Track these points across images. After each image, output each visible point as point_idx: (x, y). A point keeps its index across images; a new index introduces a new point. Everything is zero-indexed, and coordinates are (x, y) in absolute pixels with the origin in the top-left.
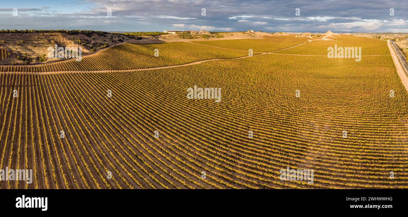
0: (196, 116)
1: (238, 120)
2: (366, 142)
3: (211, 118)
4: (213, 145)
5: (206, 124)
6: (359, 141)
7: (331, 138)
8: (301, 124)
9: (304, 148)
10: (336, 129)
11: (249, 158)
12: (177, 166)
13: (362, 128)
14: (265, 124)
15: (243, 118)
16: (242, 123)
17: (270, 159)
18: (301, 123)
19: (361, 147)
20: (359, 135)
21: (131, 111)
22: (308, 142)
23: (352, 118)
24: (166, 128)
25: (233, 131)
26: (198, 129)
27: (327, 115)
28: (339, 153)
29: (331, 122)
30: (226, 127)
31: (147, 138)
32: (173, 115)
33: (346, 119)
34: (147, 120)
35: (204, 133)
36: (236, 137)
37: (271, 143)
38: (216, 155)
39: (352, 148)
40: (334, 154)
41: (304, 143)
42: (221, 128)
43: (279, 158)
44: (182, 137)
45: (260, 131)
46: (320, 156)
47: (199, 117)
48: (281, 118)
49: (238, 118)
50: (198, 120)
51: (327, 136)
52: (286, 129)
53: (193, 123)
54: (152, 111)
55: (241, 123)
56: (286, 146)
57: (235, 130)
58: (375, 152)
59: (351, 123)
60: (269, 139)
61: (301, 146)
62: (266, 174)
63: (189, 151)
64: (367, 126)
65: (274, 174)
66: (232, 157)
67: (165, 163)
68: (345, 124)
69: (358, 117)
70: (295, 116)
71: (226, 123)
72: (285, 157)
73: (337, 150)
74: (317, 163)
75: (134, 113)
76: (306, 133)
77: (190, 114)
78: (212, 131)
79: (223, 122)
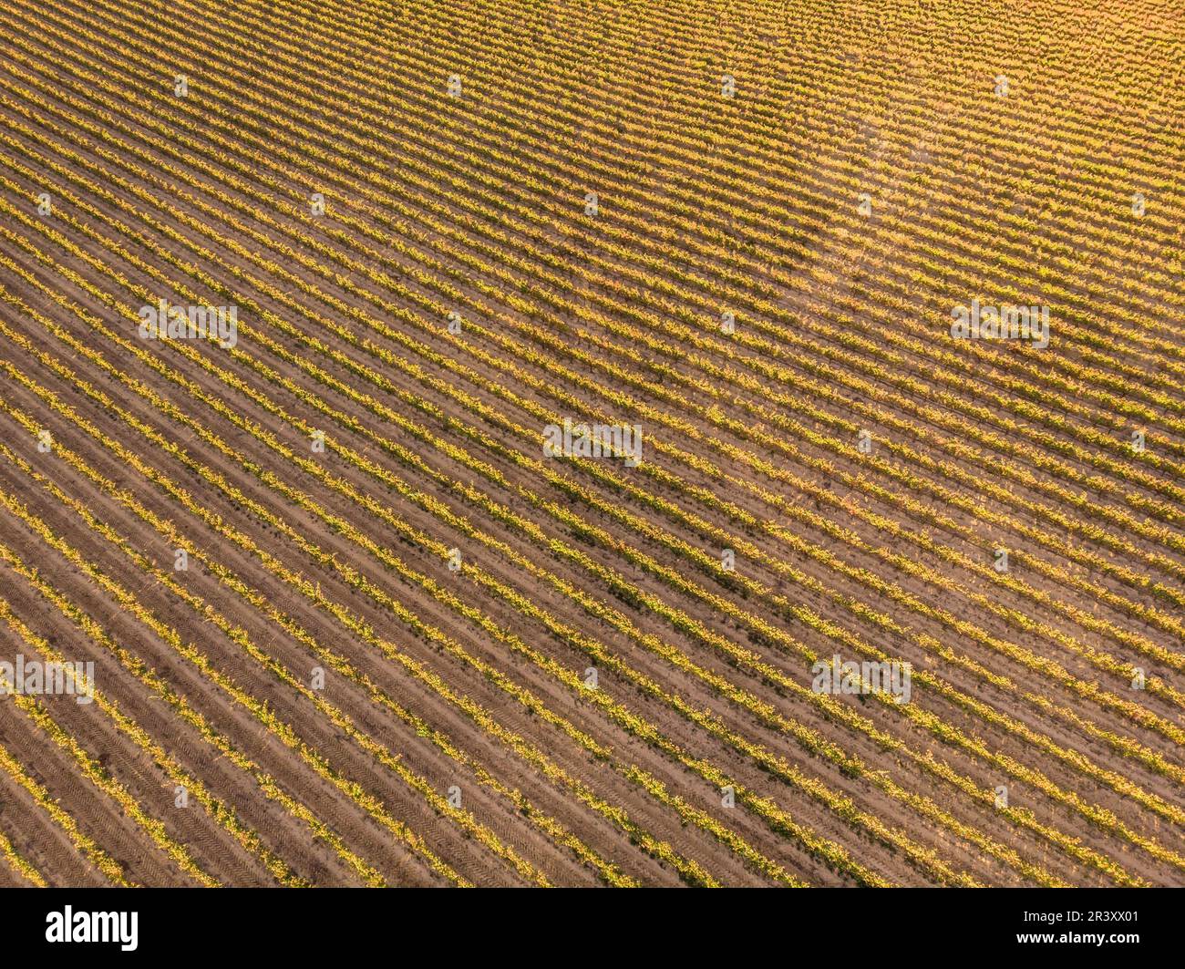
0: (414, 84)
1: (580, 97)
2: (1064, 253)
3: (477, 89)
4: (495, 205)
5: (460, 119)
6: (1036, 240)
7: (924, 204)
8: (825, 125)
9: (815, 230)
10: (959, 164)
11: (617, 258)
12: (380, 307)
13: (1071, 183)
14: (682, 117)
15: (598, 87)
16: (597, 108)
17: (687, 266)
18: (823, 119)
19: (1033, 266)
20: (1047, 215)
21: (131, 96)
22: (833, 207)
23: (1044, 129)
24: (306, 154)
25: (563, 146)
26: (432, 141)
27: (938, 98)
28: (936, 274)
29: (944, 132)
30: (534, 127)
31: (242, 211)
32: (319, 88)
33: (1015, 129)
34: (216, 129)
35: (456, 158)
36: (574, 170)
37: (699, 198)
38: (508, 246)
39: (995, 262)
40: (916, 275)
41: (817, 209)
42: (516, 134)
43: (720, 261)
44: (375, 185)
45: (662, 145)
46: (863, 273)
47: (430, 89)
48: (749, 90)
49: (580, 86)
50: (425, 105)
51: (912, 193)
52: (762, 145)
53: (410, 119)
54: (226, 82)
55: (591, 111)
56: (750, 216)
57: (569, 142)
58: (1081, 306)
59: (1031, 149)
60: (695, 182)
61: (804, 219)
62: (669, 325)
63: (409, 237)
64: (1098, 179)
65: (695, 326)
66: (562, 253)
67: (336, 302)
68: (1002, 148)
69: (1075, 126)
70: (806, 90)
71: (536, 111)
72: (742, 260)
73: (933, 258)
74: (847, 299)
75: (148, 104)
76: (835, 169)
77: (391, 80)
78: (486, 148)
79: (523, 106)
